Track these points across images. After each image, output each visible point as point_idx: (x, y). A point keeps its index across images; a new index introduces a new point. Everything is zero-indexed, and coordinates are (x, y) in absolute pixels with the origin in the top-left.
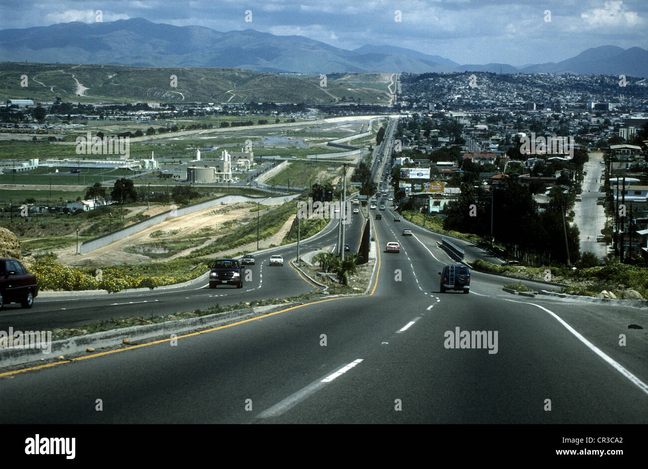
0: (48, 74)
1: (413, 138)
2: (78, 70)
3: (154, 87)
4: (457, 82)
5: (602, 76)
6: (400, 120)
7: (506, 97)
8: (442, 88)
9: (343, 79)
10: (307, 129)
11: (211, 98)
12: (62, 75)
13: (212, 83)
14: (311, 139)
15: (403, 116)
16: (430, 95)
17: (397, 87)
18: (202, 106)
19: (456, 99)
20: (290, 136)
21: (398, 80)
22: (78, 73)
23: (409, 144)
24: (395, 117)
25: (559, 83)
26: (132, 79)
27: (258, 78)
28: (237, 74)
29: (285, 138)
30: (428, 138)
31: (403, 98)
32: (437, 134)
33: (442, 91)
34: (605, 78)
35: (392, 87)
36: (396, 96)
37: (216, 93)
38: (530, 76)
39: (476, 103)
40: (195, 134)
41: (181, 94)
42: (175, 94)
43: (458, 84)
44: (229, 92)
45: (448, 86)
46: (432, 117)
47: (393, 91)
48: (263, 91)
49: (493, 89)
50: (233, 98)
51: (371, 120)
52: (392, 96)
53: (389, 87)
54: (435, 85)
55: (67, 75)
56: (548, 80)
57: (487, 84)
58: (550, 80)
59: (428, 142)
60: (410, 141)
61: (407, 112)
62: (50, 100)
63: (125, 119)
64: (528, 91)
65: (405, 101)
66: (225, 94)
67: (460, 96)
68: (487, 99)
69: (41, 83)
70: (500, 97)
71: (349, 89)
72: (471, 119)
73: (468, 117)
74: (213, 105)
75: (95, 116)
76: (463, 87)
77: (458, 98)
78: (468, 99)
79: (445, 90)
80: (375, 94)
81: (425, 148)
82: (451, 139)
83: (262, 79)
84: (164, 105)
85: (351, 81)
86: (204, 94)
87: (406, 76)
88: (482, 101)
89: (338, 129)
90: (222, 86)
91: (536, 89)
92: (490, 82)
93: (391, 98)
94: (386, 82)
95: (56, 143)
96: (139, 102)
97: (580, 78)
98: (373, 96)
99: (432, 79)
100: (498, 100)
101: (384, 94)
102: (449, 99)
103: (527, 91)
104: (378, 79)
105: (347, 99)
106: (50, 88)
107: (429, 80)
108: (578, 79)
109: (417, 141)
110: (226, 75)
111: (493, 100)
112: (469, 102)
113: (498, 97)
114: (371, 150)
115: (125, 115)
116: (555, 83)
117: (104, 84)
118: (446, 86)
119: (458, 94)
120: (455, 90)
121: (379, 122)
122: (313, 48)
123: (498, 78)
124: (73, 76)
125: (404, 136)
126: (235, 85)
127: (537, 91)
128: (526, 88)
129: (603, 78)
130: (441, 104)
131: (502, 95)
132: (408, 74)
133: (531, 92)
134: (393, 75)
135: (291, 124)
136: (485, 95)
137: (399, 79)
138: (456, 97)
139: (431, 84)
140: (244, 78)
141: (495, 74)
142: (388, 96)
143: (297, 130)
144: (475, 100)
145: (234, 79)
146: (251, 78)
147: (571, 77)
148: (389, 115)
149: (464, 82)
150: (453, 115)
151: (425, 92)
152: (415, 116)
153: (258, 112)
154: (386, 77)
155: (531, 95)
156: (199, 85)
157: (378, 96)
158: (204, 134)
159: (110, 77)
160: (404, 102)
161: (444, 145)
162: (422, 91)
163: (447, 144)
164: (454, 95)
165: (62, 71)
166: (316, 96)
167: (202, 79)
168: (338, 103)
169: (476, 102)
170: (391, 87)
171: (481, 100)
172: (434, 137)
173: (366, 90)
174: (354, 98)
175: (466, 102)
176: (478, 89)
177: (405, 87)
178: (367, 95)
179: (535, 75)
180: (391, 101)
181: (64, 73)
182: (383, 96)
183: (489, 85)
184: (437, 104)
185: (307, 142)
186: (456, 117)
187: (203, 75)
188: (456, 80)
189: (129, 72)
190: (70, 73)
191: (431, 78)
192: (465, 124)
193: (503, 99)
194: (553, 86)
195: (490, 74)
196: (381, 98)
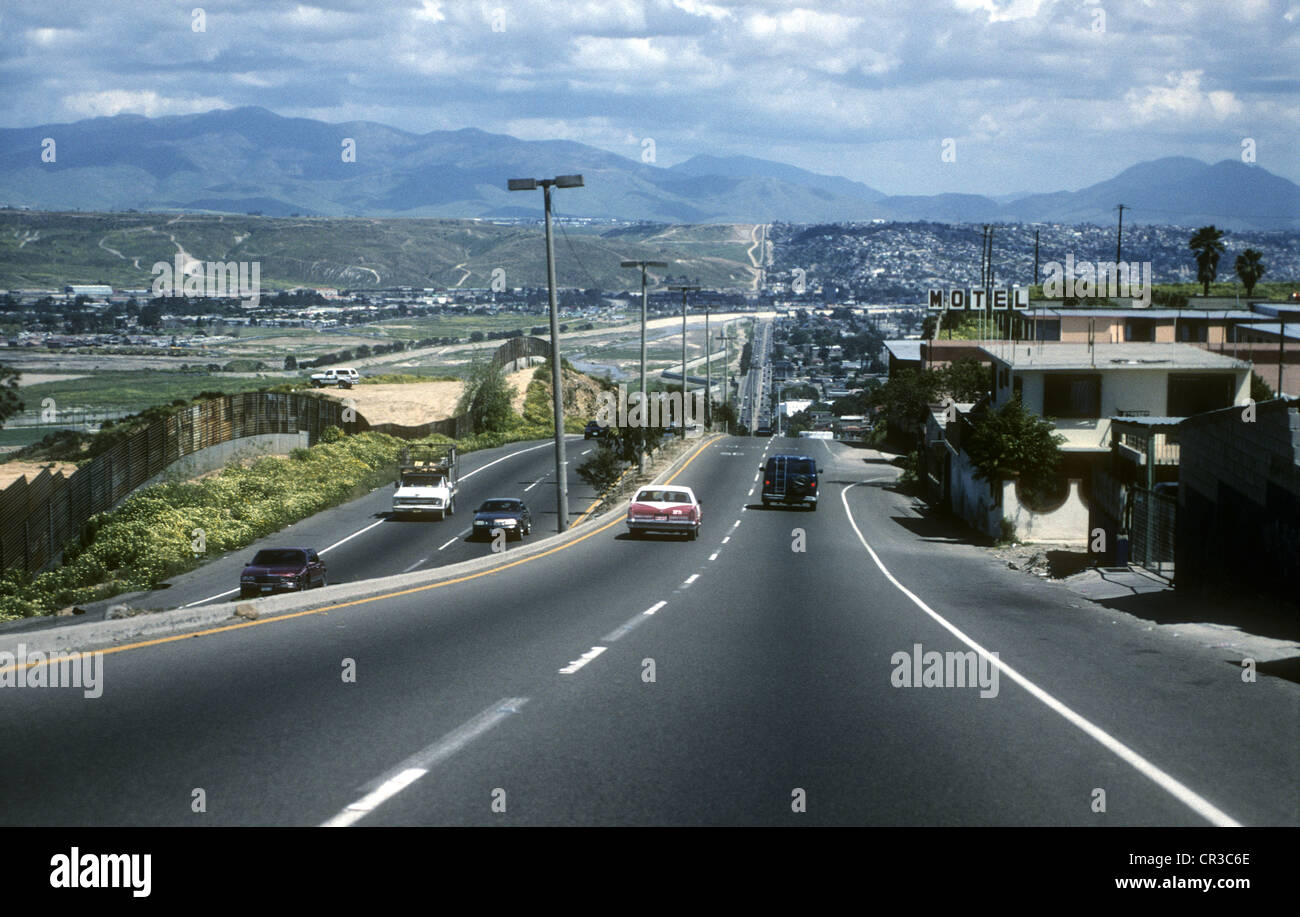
0: (127, 235)
1: (800, 363)
2: (179, 227)
3: (323, 259)
4: (877, 244)
5: (1150, 227)
6: (775, 324)
7: (968, 272)
8: (848, 255)
9: (661, 236)
10: (617, 343)
11: (426, 278)
12: (151, 237)
13: (428, 249)
14: (630, 363)
15: (779, 316)
16: (826, 268)
17: (765, 252)
18: (415, 294)
19: (876, 275)
20: (594, 357)
21: (766, 238)
22: (180, 233)
23: (795, 373)
24: (767, 316)
25: (1070, 243)
26: (281, 244)
27: (512, 241)
28: (469, 231)
29: (586, 363)
30: (826, 362)
31: (778, 275)
32: (840, 354)
33: (849, 260)
34: (1157, 231)
35: (756, 253)
36: (764, 273)
37: (433, 269)
38: (1014, 229)
39: (911, 285)
40: (431, 355)
41: (373, 271)
42: (363, 273)
43: (879, 248)
44: (459, 266)
45: (860, 251)
46: (832, 316)
47: (758, 260)
48: (522, 265)
49: (943, 256)
50: (467, 279)
51: (726, 324)
52: (757, 273)
53: (749, 251)
54: (835, 251)
55: (163, 237)
56: (1049, 237)
57: (933, 246)
58: (1053, 236)
59: (825, 370)
60: (796, 367)
61: (787, 305)
62: (139, 285)
63: (295, 325)
64: (1010, 261)
65: (781, 281)
66: (452, 270)
67: (882, 270)
68: (932, 275)
69: (115, 252)
70: (957, 272)
71: (679, 261)
72: (900, 320)
73: (895, 315)
74: (434, 292)
75: (240, 319)
76: (889, 254)
77: (879, 275)
78: (897, 276)
79: (855, 260)
80: (725, 269)
81: (820, 381)
82: (864, 364)
83: (518, 241)
84: (346, 294)
85: (678, 239)
86: (412, 271)
87: (782, 229)
88: (925, 281)
89: (669, 341)
90: (444, 256)
91: (1024, 257)
92: (938, 244)
93: (755, 277)
94: (744, 242)
95: (219, 374)
96: (299, 287)
97: (1109, 233)
98: (722, 274)
99: (830, 238)
100: (952, 277)
101: (743, 269)
102: (862, 278)
103: (1007, 259)
104: (729, 236)
105: (674, 278)
106: (133, 262)
107: (824, 241)
108: (1106, 233)
109: (807, 368)
110: (449, 234)
111: (943, 277)
112: (899, 283)
113: (953, 273)
114: (735, 385)
115: (292, 316)
116: (1061, 244)
117: (231, 252)
118: (857, 252)
119: (879, 267)
120: (873, 258)
121: (738, 326)
122: (597, 166)
123: (954, 235)
124: (173, 238)
125: (786, 357)
126: (467, 251)
127: (1026, 260)
128: (1006, 254)
129: (1154, 233)
130: (846, 286)
131: (960, 268)
132: (784, 225)
133: (1016, 262)
134: (755, 229)
135: (588, 333)
136: (930, 268)
137: (768, 236)
138: (876, 272)
139: (828, 249)
140: (484, 240)
141: (947, 227)
142: (750, 274)
143: (600, 344)
144: (910, 279)
145: (464, 241)
146: (499, 240)
147: (1092, 230)
148: (755, 312)
149: (890, 244)
150: (870, 312)
151: (818, 263)
152: (802, 315)
153: (520, 307)
154: (743, 231)
155: (1014, 266)
156: (403, 253)
157: (731, 273)
158: (446, 355)
159: (239, 239)
160: (779, 284)
161: (851, 375)
162: (812, 262)
163: (858, 372)
164: (871, 268)
165: (150, 229)
166: (619, 274)
167: (409, 242)
168: (659, 287)
169: (913, 281)
170: (753, 252)
171: (920, 278)
172: (835, 359)
173: (708, 262)
174: (688, 277)
175: (893, 283)
176: (915, 257)
177: (780, 252)
178: (713, 272)
179: (1025, 227)
180: (755, 282)
181: (154, 232)
182: (741, 273)
183: (936, 248)
184: (841, 288)
185: (624, 369)
186: (874, 317)
187: (408, 235)
188: (875, 239)
189: (275, 230)
190: (165, 233)
191: (827, 235)
192: (889, 333)
193: (962, 276)
194: (1057, 249)
195: (940, 225)
196: (738, 276)
